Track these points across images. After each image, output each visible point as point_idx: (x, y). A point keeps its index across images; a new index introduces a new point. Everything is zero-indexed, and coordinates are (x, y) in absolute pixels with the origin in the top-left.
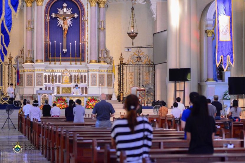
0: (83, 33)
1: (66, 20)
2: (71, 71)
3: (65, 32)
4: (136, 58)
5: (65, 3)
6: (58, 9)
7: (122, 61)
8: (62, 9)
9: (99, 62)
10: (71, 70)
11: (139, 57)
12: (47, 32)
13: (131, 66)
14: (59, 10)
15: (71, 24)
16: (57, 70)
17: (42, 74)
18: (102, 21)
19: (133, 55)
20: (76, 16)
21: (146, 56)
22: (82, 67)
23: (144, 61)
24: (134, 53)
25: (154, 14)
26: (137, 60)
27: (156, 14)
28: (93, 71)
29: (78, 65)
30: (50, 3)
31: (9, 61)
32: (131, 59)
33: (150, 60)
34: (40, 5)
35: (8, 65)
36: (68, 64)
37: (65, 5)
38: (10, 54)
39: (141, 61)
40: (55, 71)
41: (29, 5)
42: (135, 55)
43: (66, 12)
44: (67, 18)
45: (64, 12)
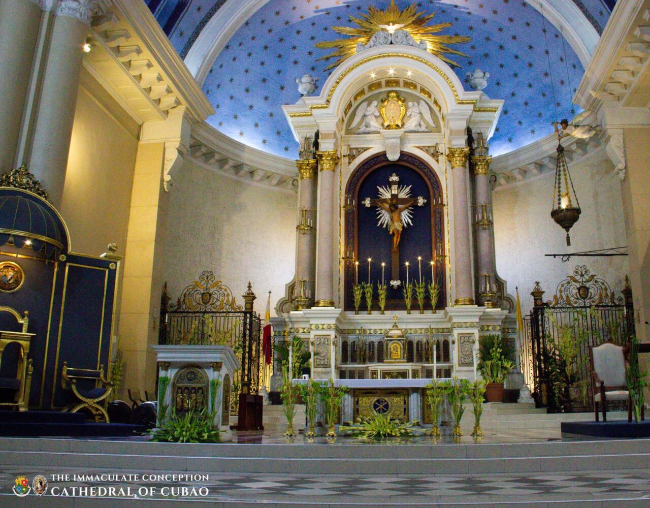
0: (438, 240)
1: (398, 211)
2: (409, 332)
3: (395, 239)
4: (577, 291)
5: (394, 174)
6: (378, 187)
7: (541, 299)
8: (388, 189)
9: (480, 304)
10: (411, 329)
11: (585, 287)
12: (351, 241)
13: (563, 310)
14: (381, 190)
15: (410, 221)
16: (375, 330)
17: (329, 335)
18: (482, 206)
19: (569, 283)
20: (422, 203)
21: (603, 284)
22: (438, 320)
23: (597, 297)
24: (569, 279)
25: (620, 162)
26: (579, 296)
27: (626, 162)
28: (464, 325)
29: (428, 314)
30: (359, 173)
31: (246, 303)
32: (563, 294)
33: (613, 294)
34: (327, 169)
35: (242, 315)
36: (401, 314)
37: (395, 178)
38: (250, 287)
39: (591, 298)
40: (368, 332)
41: (307, 174)
42: (574, 283)
43: (396, 193)
44: (400, 206)
45: (392, 195)
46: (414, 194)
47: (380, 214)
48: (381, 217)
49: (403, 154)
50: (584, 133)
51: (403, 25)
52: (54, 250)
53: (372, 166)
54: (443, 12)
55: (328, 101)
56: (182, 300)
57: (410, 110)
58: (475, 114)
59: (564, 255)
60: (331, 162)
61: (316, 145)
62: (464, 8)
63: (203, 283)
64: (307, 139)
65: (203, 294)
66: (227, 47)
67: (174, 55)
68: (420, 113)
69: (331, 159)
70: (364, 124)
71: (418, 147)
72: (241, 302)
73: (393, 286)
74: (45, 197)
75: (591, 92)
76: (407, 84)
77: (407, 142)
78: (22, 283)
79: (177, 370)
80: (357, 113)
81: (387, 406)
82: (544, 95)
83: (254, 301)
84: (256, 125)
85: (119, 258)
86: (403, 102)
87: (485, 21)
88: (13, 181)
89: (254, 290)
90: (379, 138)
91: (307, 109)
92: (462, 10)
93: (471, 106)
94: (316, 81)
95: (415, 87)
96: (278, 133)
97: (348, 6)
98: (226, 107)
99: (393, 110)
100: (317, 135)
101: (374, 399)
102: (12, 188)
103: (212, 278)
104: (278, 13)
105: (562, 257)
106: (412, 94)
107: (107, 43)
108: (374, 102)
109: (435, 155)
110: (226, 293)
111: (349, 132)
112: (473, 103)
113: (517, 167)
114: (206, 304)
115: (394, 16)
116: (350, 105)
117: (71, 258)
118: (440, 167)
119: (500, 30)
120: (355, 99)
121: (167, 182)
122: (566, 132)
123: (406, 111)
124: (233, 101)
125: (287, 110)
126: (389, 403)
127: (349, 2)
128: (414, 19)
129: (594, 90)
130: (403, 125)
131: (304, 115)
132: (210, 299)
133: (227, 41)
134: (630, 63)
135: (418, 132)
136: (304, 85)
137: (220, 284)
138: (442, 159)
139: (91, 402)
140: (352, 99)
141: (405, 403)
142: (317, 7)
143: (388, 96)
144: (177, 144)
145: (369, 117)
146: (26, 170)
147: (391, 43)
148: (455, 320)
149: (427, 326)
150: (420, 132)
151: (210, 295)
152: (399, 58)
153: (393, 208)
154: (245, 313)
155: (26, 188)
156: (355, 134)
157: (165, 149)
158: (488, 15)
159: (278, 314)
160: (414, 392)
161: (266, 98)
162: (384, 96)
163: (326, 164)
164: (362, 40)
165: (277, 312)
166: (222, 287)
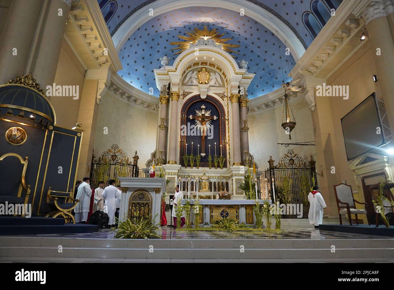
0: (223, 136)
1: (205, 122)
4: (289, 161)
5: (203, 105)
7: (273, 164)
8: (200, 111)
9: (244, 165)
10: (211, 176)
11: (292, 159)
13: (283, 170)
14: (197, 111)
16: (194, 176)
17: (175, 178)
18: (245, 121)
19: (285, 157)
20: (215, 119)
21: (300, 158)
22: (223, 172)
23: (298, 164)
24: (285, 155)
25: (313, 103)
26: (289, 163)
27: (315, 103)
28: (238, 175)
29: (219, 170)
30: (187, 104)
31: (134, 161)
32: (282, 162)
33: (305, 163)
34: (175, 100)
35: (132, 166)
36: (207, 169)
37: (203, 107)
38: (136, 153)
39: (295, 165)
40: (191, 176)
41: (164, 102)
42: (287, 158)
43: (204, 113)
44: (205, 120)
45: (202, 114)
46: (212, 114)
47: (196, 123)
48: (197, 124)
49: (208, 96)
50: (296, 89)
51: (211, 37)
52: (48, 122)
53: (193, 101)
54: (227, 33)
55: (176, 69)
56: (101, 158)
57: (211, 76)
58: (242, 79)
59: (286, 144)
60: (177, 97)
61: (169, 88)
62: (238, 32)
63: (113, 150)
64: (165, 86)
65: (112, 156)
66: (129, 39)
67: (108, 34)
68: (216, 78)
69: (177, 96)
70: (190, 81)
71: (215, 93)
72: (132, 160)
73: (202, 156)
74: (42, 93)
75: (300, 71)
76: (211, 65)
77: (210, 91)
78: (25, 140)
79: (132, 192)
80: (187, 76)
81: (227, 214)
82: (270, 74)
83: (138, 160)
84: (138, 79)
85: (83, 131)
86: (208, 73)
87: (246, 39)
88: (24, 81)
89: (138, 155)
90: (197, 88)
91: (166, 72)
92: (236, 33)
93: (241, 76)
94: (170, 60)
95: (214, 66)
96: (148, 84)
97: (185, 27)
98: (125, 69)
99: (203, 76)
100: (169, 84)
101: (221, 211)
102: (23, 85)
103: (117, 148)
104: (153, 26)
105: (285, 145)
106: (212, 69)
107: (76, 22)
108: (195, 72)
109: (222, 97)
110: (124, 156)
111: (183, 84)
112: (243, 74)
113: (256, 105)
114: (114, 160)
115: (206, 33)
116: (185, 72)
117: (56, 128)
118: (224, 103)
119: (253, 43)
120: (187, 70)
121: (99, 99)
122: (288, 88)
123: (210, 77)
124: (128, 66)
125: (156, 71)
126: (229, 213)
127: (186, 25)
128: (215, 35)
129: (301, 70)
130: (208, 83)
131: (164, 75)
132: (116, 158)
133: (129, 37)
134: (324, 57)
135: (215, 86)
136: (164, 61)
137: (121, 151)
138: (225, 99)
139: (65, 211)
140: (186, 69)
141: (237, 213)
142: (171, 26)
143: (202, 70)
144: (105, 81)
145: (193, 78)
146: (32, 77)
147: (206, 44)
148: (234, 172)
149: (220, 175)
150: (216, 87)
151: (116, 156)
152: (209, 52)
153: (203, 120)
154: (134, 166)
155: (31, 87)
156: (186, 85)
157: (98, 83)
158: (248, 36)
159: (147, 167)
160: (242, 207)
161: (144, 67)
162: (200, 70)
163: (175, 97)
164: (191, 42)
165: (146, 166)
166: (122, 152)
